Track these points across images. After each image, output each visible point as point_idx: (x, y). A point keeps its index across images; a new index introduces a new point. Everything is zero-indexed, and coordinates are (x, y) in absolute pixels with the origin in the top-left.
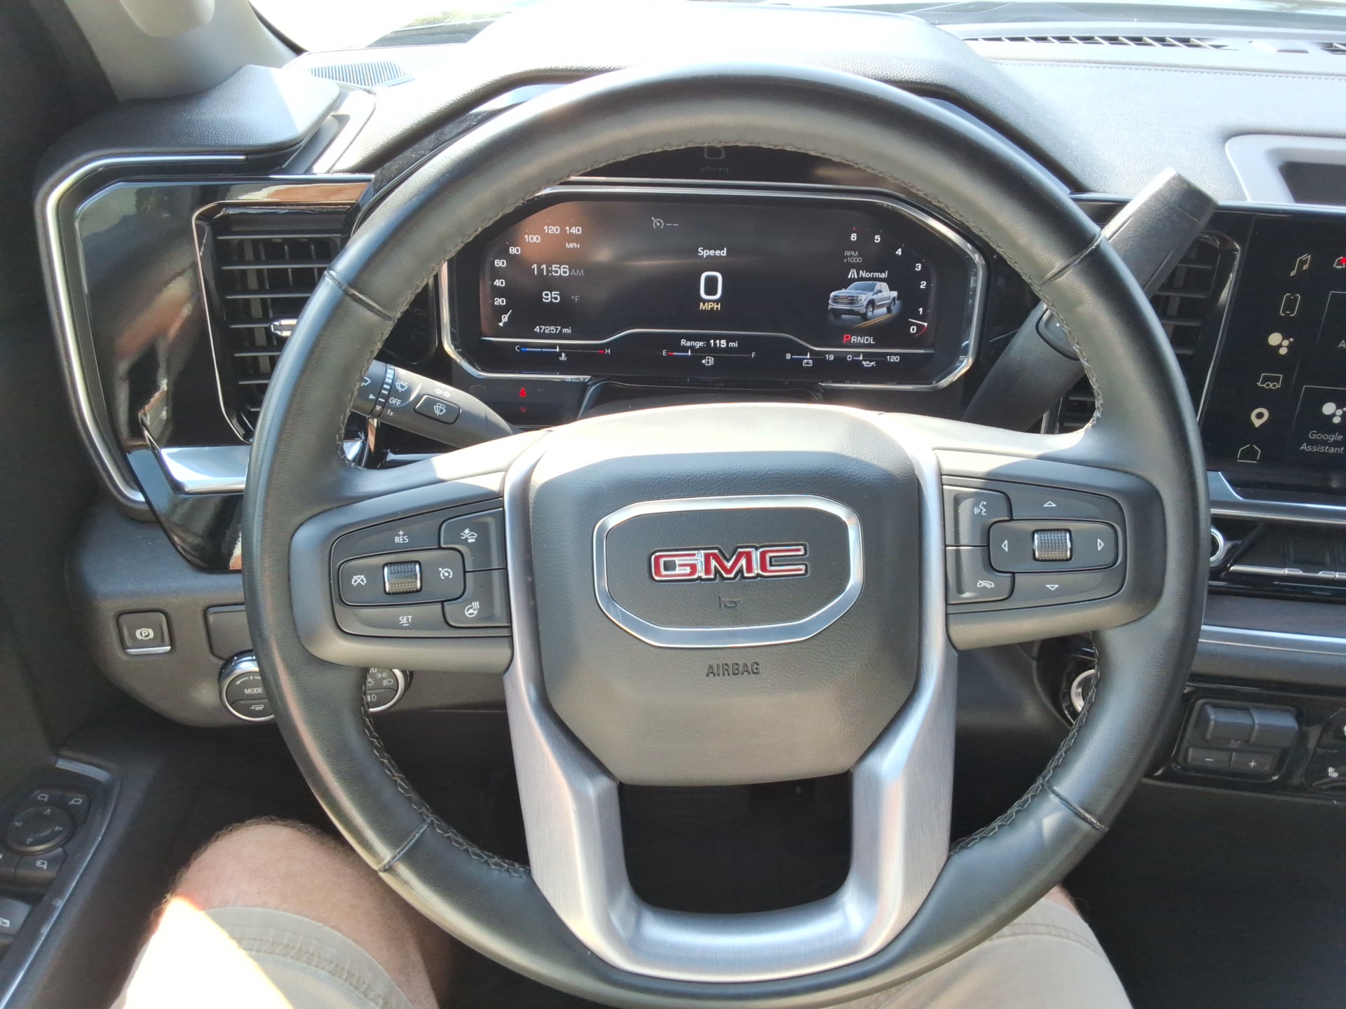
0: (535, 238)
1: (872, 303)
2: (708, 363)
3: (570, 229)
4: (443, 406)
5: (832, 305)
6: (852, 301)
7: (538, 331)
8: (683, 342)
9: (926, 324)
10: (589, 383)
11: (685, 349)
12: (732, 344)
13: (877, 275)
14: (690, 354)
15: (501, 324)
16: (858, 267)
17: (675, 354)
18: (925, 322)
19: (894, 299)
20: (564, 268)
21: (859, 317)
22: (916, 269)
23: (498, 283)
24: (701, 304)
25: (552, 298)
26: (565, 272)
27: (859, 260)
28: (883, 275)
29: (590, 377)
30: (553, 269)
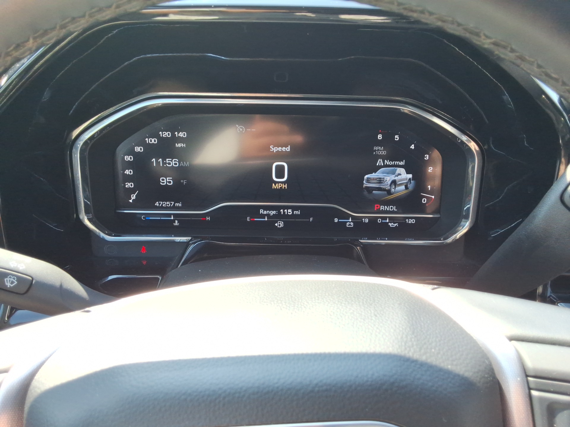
0: (153, 140)
1: (394, 182)
2: (280, 225)
3: (178, 134)
4: (14, 279)
5: (366, 184)
6: (380, 181)
7: (158, 205)
8: (261, 211)
9: (433, 197)
10: (191, 242)
11: (263, 216)
12: (296, 212)
13: (397, 163)
14: (266, 220)
15: (131, 201)
16: (384, 158)
17: (255, 219)
18: (432, 196)
19: (410, 179)
20: (175, 161)
21: (386, 192)
22: (425, 158)
23: (127, 172)
24: (273, 184)
25: (167, 182)
26: (176, 164)
27: (384, 153)
28: (402, 163)
29: (190, 238)
30: (167, 162)
